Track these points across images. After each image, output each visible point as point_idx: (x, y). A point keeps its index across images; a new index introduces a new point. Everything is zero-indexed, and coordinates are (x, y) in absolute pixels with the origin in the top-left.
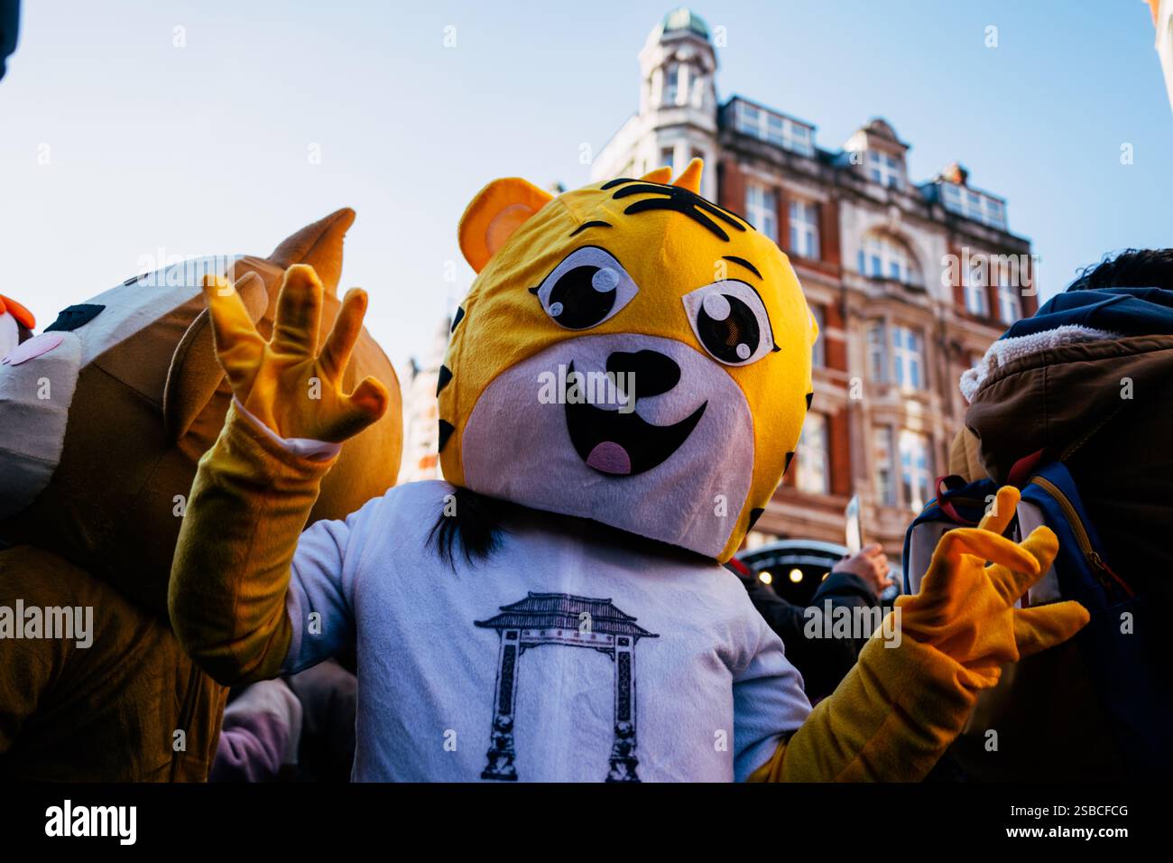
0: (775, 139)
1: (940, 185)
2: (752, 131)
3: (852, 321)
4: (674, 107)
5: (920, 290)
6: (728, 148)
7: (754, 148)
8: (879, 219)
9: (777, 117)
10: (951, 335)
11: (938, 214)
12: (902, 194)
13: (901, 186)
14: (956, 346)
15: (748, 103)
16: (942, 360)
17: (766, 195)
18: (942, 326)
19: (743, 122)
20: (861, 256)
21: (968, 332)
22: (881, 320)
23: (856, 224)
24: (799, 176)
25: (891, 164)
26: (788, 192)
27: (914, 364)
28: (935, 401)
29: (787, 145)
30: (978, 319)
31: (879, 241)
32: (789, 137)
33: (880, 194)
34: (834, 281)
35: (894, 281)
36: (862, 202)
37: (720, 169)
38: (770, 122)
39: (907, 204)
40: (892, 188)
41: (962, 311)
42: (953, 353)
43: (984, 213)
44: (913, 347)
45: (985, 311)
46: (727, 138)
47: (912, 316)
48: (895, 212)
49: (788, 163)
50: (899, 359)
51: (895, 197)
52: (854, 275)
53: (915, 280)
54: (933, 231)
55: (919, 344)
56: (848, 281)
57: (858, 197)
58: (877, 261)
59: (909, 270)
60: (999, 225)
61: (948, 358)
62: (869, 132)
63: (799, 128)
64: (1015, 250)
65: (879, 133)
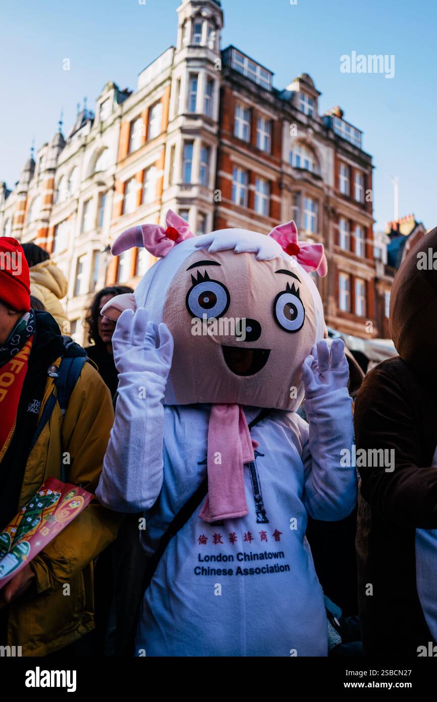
0: (252, 77)
1: (332, 118)
2: (239, 70)
3: (285, 192)
4: (200, 47)
5: (318, 178)
6: (227, 78)
7: (241, 81)
8: (303, 135)
9: (254, 63)
10: (331, 205)
11: (331, 136)
12: (315, 121)
13: (314, 116)
14: (333, 211)
15: (238, 51)
16: (326, 217)
17: (245, 112)
18: (327, 199)
19: (235, 63)
20: (291, 154)
21: (339, 203)
22: (298, 193)
24: (264, 102)
25: (310, 103)
26: (258, 111)
27: (313, 218)
28: (321, 239)
29: (258, 82)
30: (344, 197)
31: (300, 146)
32: (259, 77)
33: (304, 119)
34: (277, 168)
35: (305, 170)
37: (222, 91)
38: (249, 66)
39: (317, 127)
40: (309, 117)
41: (337, 191)
42: (331, 214)
43: (351, 137)
44: (313, 210)
45: (348, 193)
46: (227, 73)
47: (314, 192)
48: (310, 131)
49: (258, 93)
50: (306, 215)
51: (311, 123)
52: (289, 165)
53: (316, 172)
54: (328, 145)
55: (316, 208)
56: (286, 169)
57: (293, 119)
58: (298, 158)
59: (314, 165)
60: (358, 145)
61: (329, 217)
62: (301, 81)
63: (265, 72)
64: (365, 161)
65: (306, 81)
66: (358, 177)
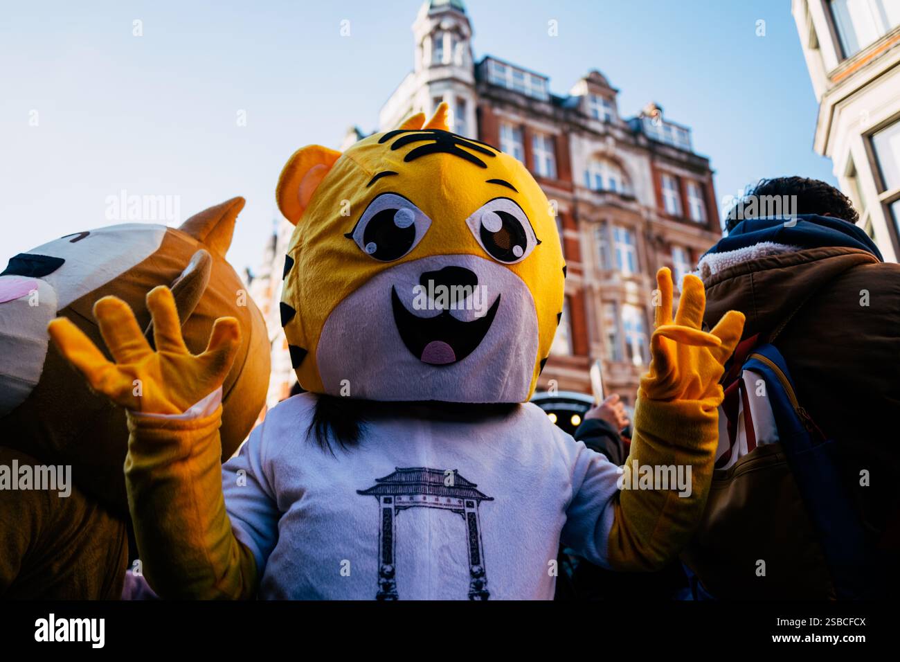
0: (519, 89)
1: (642, 119)
2: (501, 83)
3: (583, 224)
4: (441, 66)
5: (630, 199)
6: (484, 96)
7: (503, 95)
8: (599, 146)
9: (519, 71)
10: (655, 231)
11: (642, 141)
12: (615, 127)
13: (614, 121)
14: (660, 239)
15: (497, 61)
16: (650, 250)
17: (515, 131)
18: (648, 224)
19: (494, 76)
20: (587, 175)
21: (666, 228)
22: (603, 222)
23: (582, 150)
24: (538, 115)
25: (606, 104)
26: (531, 128)
27: (630, 254)
28: (647, 281)
29: (528, 92)
30: (675, 219)
31: (600, 163)
32: (529, 87)
33: (598, 127)
34: (568, 195)
35: (612, 192)
36: (586, 134)
37: (479, 113)
38: (515, 75)
39: (619, 134)
40: (607, 123)
41: (663, 212)
42: (658, 244)
43: (675, 139)
44: (628, 241)
45: (679, 212)
46: (483, 88)
47: (626, 218)
48: (610, 140)
49: (529, 106)
50: (618, 252)
51: (610, 129)
52: (582, 189)
53: (627, 191)
54: (639, 154)
55: (633, 239)
56: (579, 194)
57: (582, 130)
58: (599, 178)
59: (623, 184)
60: (686, 147)
61: (655, 248)
62: (589, 80)
63: (536, 78)
64: (700, 166)
65: (596, 81)
66: (691, 189)
